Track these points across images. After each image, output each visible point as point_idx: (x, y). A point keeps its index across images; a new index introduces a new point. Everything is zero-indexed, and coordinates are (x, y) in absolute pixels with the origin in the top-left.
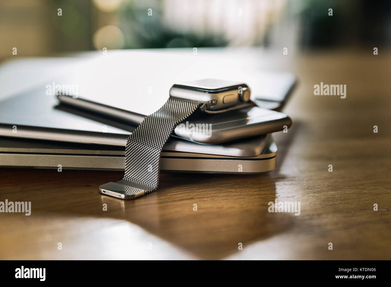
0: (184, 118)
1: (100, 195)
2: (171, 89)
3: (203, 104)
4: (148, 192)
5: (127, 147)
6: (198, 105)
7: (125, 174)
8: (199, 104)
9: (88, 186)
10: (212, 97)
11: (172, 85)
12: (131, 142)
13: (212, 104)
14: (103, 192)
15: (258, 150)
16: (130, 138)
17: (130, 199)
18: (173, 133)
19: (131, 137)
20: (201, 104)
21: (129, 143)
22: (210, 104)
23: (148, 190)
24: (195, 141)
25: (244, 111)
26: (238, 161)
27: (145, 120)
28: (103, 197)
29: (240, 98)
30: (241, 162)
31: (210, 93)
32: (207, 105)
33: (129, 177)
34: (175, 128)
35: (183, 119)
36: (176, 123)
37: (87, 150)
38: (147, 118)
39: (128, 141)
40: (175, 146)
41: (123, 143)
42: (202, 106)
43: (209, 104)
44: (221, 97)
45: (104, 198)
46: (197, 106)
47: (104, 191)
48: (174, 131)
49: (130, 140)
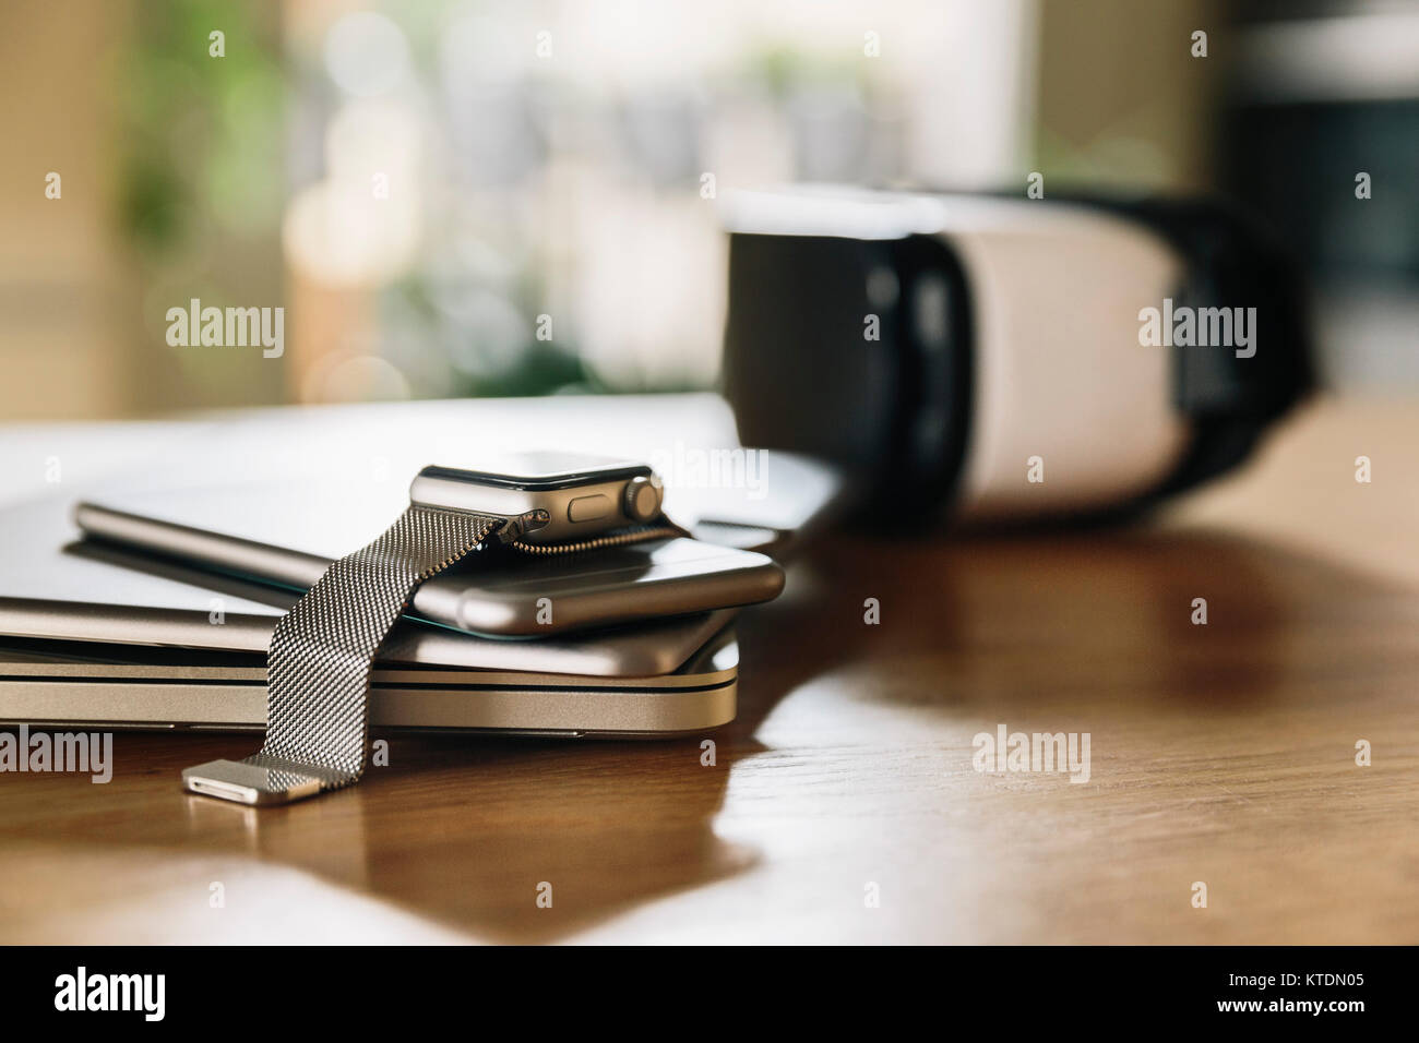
0: (444, 564)
1: (184, 797)
2: (415, 480)
3: (505, 522)
4: (332, 785)
5: (272, 654)
6: (491, 525)
7: (266, 738)
8: (494, 523)
9: (152, 773)
10: (536, 502)
11: (419, 470)
12: (283, 637)
13: (535, 523)
14: (193, 787)
15: (667, 659)
16: (280, 626)
17: (274, 805)
18: (409, 607)
19: (286, 622)
20: (500, 523)
21: (278, 641)
22: (528, 525)
23: (332, 780)
24: (473, 628)
25: (643, 548)
26: (612, 694)
27: (330, 573)
28: (192, 800)
29: (626, 509)
30: (621, 698)
31: (527, 489)
32: (519, 528)
33: (278, 747)
34: (417, 591)
35: (441, 566)
36: (420, 577)
37: (153, 667)
38: (336, 566)
39: (276, 635)
40: (415, 648)
41: (259, 640)
42: (505, 530)
43: (524, 522)
44: (561, 501)
45: (196, 804)
46: (488, 528)
47: (196, 784)
48: (412, 600)
49: (281, 631)
